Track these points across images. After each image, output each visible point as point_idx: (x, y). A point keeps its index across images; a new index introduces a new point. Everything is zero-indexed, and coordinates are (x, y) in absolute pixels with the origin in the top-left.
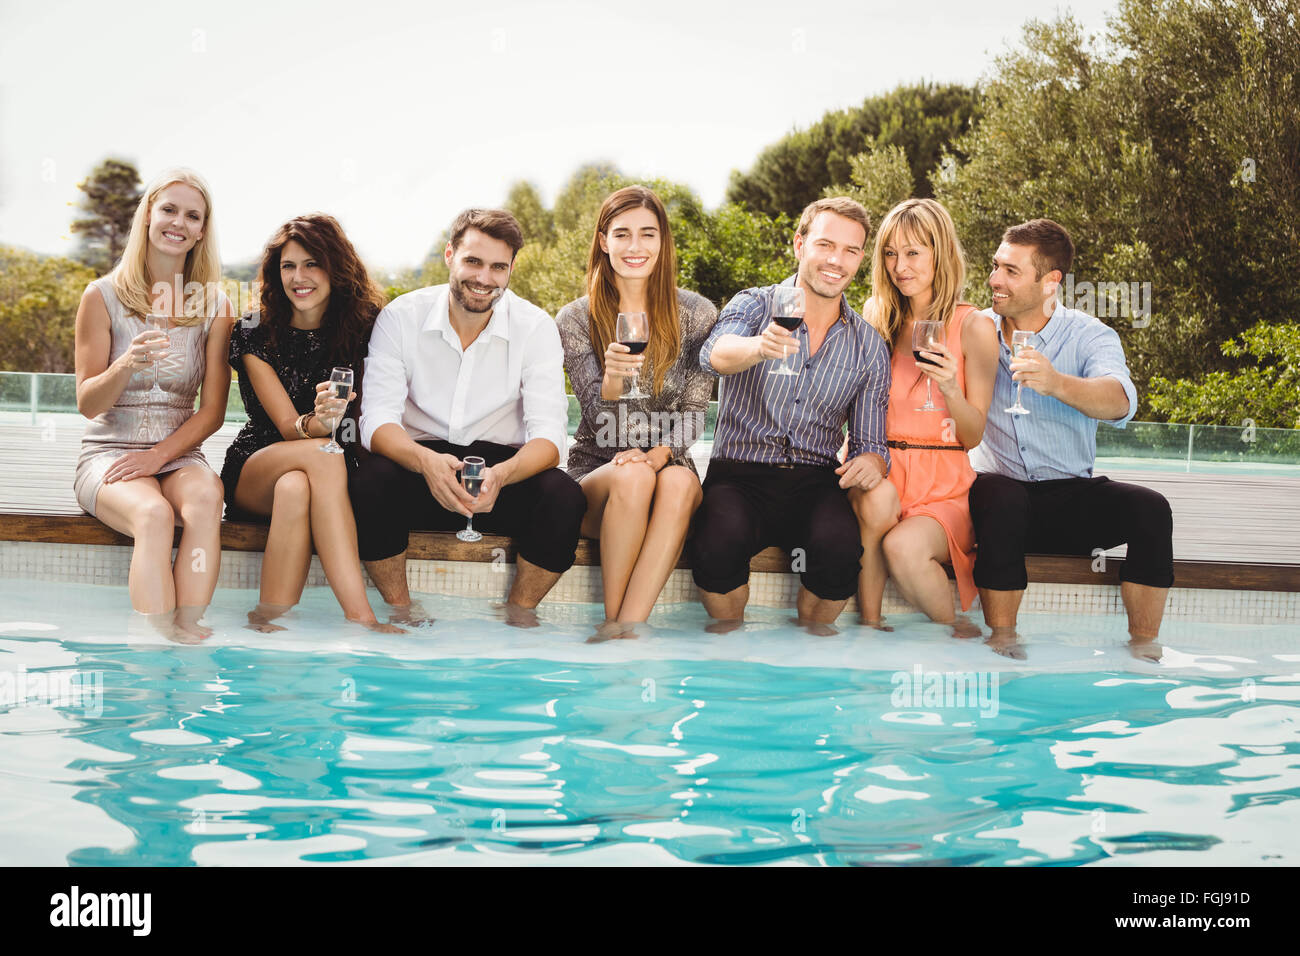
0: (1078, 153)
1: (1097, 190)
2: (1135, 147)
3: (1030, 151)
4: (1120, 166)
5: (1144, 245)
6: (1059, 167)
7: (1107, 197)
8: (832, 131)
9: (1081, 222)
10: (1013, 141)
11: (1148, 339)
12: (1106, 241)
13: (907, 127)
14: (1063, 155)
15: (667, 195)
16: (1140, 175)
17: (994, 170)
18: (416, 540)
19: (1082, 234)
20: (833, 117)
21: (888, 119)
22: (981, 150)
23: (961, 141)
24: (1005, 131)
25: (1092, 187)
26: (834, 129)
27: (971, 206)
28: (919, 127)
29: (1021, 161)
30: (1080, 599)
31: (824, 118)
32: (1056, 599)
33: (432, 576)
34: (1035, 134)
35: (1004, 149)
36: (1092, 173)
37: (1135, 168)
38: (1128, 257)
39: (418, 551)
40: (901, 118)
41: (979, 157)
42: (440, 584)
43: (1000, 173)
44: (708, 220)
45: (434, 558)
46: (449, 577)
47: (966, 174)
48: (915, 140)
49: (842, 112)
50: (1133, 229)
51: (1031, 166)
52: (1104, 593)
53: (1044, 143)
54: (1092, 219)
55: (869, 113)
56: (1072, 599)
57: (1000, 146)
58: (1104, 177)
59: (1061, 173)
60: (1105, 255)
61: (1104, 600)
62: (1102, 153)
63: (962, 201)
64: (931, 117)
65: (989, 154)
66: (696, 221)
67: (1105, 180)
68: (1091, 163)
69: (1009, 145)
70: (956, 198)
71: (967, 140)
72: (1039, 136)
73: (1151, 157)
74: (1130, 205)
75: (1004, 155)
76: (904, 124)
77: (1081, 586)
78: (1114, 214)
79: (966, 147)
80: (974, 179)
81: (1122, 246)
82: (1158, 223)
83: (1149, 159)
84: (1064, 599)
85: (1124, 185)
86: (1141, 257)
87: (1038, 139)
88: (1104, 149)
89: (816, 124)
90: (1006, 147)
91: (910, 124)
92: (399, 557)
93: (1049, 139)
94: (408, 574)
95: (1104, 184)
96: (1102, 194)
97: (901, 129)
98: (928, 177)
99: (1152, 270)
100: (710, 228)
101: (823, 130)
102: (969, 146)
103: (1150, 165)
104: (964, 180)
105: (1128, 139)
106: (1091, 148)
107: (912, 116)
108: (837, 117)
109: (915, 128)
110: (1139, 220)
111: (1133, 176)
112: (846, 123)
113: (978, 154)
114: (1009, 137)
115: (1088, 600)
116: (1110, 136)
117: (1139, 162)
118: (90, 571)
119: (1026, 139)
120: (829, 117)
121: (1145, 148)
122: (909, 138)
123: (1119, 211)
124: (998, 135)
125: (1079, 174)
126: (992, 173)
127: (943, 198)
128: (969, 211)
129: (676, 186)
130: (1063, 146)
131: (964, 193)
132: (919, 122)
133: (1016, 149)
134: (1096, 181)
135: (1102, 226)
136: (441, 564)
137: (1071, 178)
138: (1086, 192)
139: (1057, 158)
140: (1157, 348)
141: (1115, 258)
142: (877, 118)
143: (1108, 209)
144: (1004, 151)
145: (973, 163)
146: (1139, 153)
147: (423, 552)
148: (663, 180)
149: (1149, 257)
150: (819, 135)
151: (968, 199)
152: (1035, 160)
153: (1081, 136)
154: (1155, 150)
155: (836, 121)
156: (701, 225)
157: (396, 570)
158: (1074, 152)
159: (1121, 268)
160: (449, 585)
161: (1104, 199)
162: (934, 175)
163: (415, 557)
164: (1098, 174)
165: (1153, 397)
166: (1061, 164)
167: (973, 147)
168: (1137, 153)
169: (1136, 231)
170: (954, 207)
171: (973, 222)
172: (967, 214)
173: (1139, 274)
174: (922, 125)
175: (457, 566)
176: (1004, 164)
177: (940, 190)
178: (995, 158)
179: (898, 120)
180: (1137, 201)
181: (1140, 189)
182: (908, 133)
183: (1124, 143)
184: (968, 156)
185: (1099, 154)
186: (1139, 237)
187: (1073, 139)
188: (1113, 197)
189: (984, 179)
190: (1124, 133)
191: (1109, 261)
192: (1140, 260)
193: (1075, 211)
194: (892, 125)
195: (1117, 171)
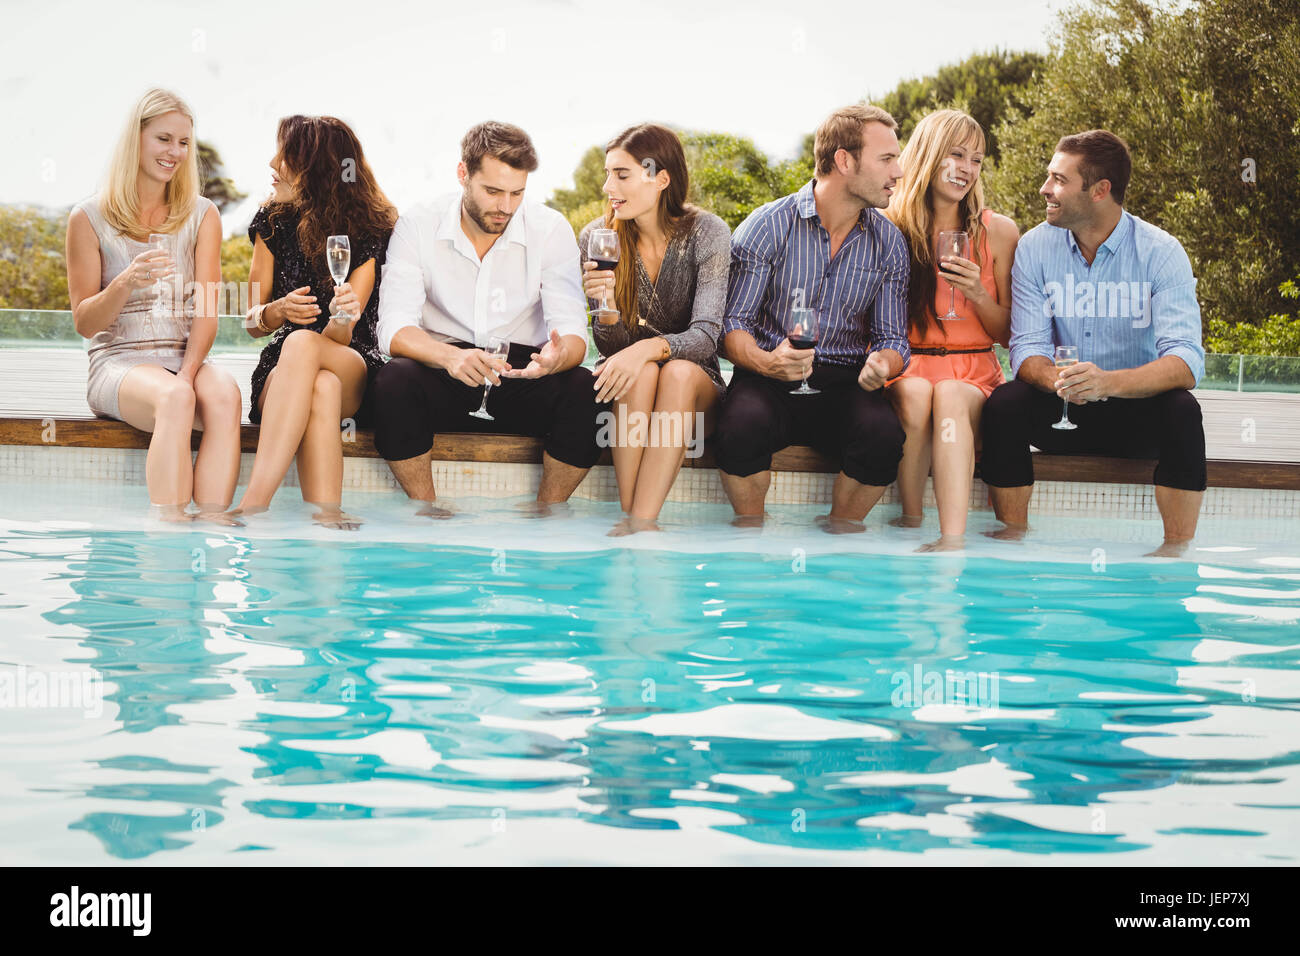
0: (1139, 102)
1: (1158, 139)
2: (1196, 94)
3: (1093, 103)
4: (1181, 114)
5: (1205, 192)
6: (1121, 116)
7: (1168, 146)
8: (907, 100)
9: (1143, 171)
10: (1076, 93)
11: (1209, 286)
12: (1168, 190)
13: (982, 94)
14: (1123, 104)
15: (730, 151)
16: (1201, 123)
17: (1057, 122)
18: (441, 442)
19: (1145, 184)
20: (908, 86)
21: (963, 87)
22: (1044, 102)
23: (1025, 94)
24: (1068, 83)
25: (1154, 136)
26: (908, 97)
27: (1035, 159)
28: (993, 95)
29: (1084, 113)
30: (1107, 499)
31: (899, 87)
32: (1083, 498)
33: (459, 477)
34: (1097, 84)
35: (1068, 102)
36: (1154, 122)
37: (1196, 116)
38: (1190, 204)
39: (445, 452)
40: (976, 86)
41: (1043, 109)
42: (467, 486)
43: (1063, 125)
44: (772, 175)
45: (461, 458)
46: (476, 478)
47: (1029, 127)
48: (989, 107)
49: (916, 81)
50: (1194, 177)
51: (1094, 118)
52: (1132, 492)
53: (1106, 92)
54: (1153, 167)
55: (943, 82)
56: (1100, 498)
57: (1063, 98)
58: (1165, 125)
59: (1124, 122)
60: (1166, 203)
61: (1131, 499)
62: (1163, 102)
63: (1026, 155)
64: (1005, 85)
65: (1052, 105)
66: (760, 176)
67: (1167, 129)
68: (1153, 112)
69: (1072, 96)
70: (1020, 152)
71: (1031, 93)
72: (1101, 85)
73: (1212, 105)
74: (1191, 153)
75: (1067, 107)
76: (978, 93)
77: (1108, 485)
78: (1175, 162)
79: (1029, 100)
80: (1038, 132)
81: (1184, 194)
82: (1219, 171)
83: (1210, 107)
84: (1091, 498)
85: (1185, 133)
86: (1202, 204)
87: (1100, 90)
88: (1166, 98)
89: (891, 93)
90: (1069, 98)
91: (985, 92)
92: (424, 457)
93: (1111, 87)
94: (434, 476)
95: (1166, 133)
96: (1163, 142)
97: (975, 97)
98: (992, 132)
99: (1213, 218)
100: (775, 182)
101: (897, 99)
102: (1032, 99)
103: (1211, 114)
104: (1028, 133)
105: (1189, 87)
106: (1152, 97)
107: (987, 84)
108: (911, 85)
109: (990, 95)
110: (1199, 167)
111: (1194, 124)
112: (920, 92)
113: (1042, 106)
114: (1072, 89)
115: (1116, 499)
116: (1172, 86)
117: (1200, 111)
118: (121, 474)
119: (1087, 89)
120: (903, 85)
121: (1206, 96)
122: (983, 106)
123: (1181, 158)
124: (1061, 86)
125: (1140, 122)
126: (1056, 126)
127: (1008, 153)
128: (1033, 164)
129: (740, 142)
130: (1123, 94)
131: (1028, 146)
132: (994, 90)
133: (1078, 101)
134: (1157, 130)
135: (1164, 175)
136: (468, 465)
137: (1134, 127)
138: (1148, 141)
139: (1119, 107)
140: (1218, 295)
141: (1176, 207)
142: (952, 87)
143: (1170, 157)
144: (1069, 104)
145: (1036, 115)
146: (1200, 101)
147: (450, 453)
148: (727, 137)
149: (1211, 204)
150: (894, 103)
151: (1031, 152)
152: (1098, 111)
153: (1143, 87)
154: (1216, 98)
155: (910, 90)
156: (765, 180)
157: (421, 470)
158: (1135, 101)
159: (1183, 216)
160: (476, 486)
161: (1165, 146)
162: (998, 129)
163: (442, 458)
164: (1159, 122)
165: (1213, 340)
166: (1123, 113)
167: (1036, 100)
168: (1198, 101)
169: (1198, 179)
170: (1019, 161)
171: (1037, 175)
172: (1032, 167)
173: (1201, 221)
174: (997, 93)
175: (484, 467)
176: (1067, 116)
177: (1004, 145)
178: (1057, 110)
179: (973, 88)
180: (1198, 149)
181: (1202, 137)
182: (981, 100)
183: (1184, 90)
184: (1031, 109)
185: (1161, 103)
186: (1201, 185)
187: (1136, 90)
188: (1175, 147)
189: (1047, 131)
190: (1185, 81)
191: (1171, 208)
192: (1202, 207)
193: (1137, 160)
194: (966, 94)
195: (1178, 119)
